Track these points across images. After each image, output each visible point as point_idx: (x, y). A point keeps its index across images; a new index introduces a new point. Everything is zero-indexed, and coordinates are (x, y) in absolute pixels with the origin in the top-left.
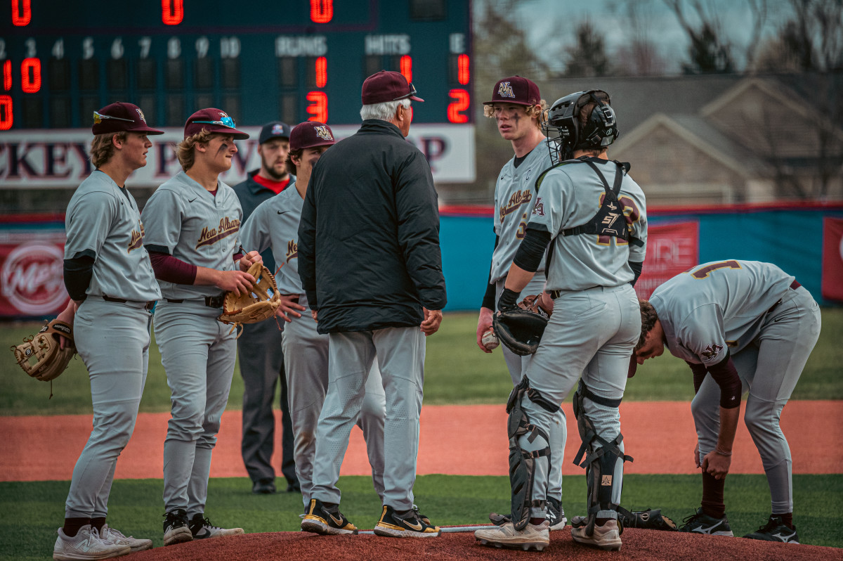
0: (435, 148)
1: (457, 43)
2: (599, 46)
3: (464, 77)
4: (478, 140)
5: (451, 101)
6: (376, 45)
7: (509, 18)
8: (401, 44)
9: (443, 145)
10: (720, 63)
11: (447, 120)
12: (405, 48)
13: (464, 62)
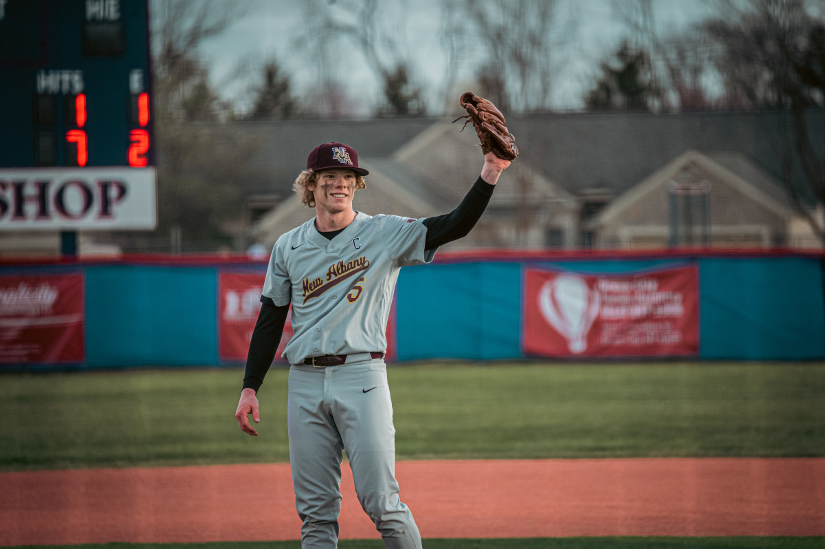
0: (113, 192)
1: (136, 81)
2: (285, 87)
3: (144, 117)
4: (160, 184)
5: (129, 144)
6: (48, 82)
7: (190, 55)
8: (74, 80)
9: (123, 191)
10: (413, 105)
11: (125, 163)
12: (78, 87)
13: (144, 101)
